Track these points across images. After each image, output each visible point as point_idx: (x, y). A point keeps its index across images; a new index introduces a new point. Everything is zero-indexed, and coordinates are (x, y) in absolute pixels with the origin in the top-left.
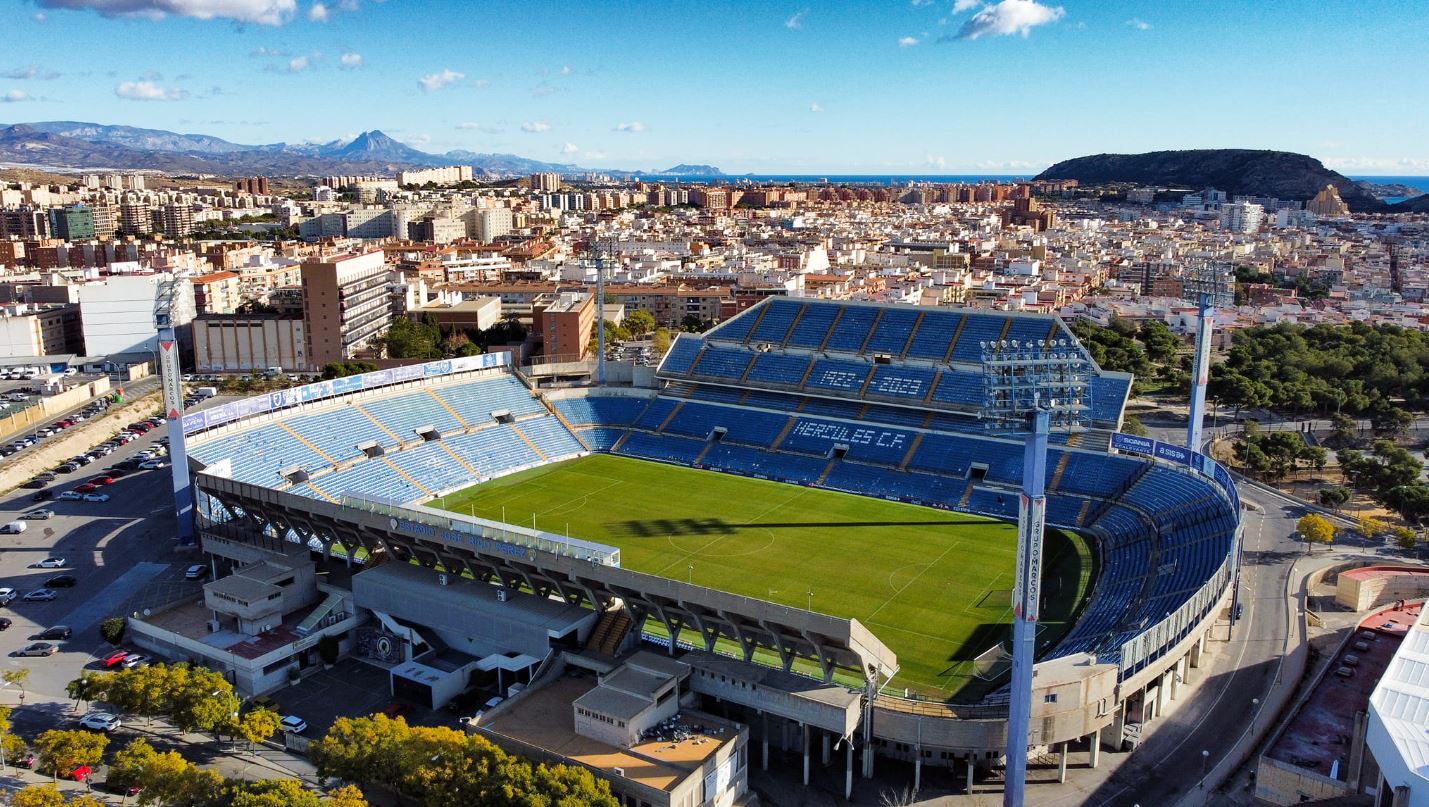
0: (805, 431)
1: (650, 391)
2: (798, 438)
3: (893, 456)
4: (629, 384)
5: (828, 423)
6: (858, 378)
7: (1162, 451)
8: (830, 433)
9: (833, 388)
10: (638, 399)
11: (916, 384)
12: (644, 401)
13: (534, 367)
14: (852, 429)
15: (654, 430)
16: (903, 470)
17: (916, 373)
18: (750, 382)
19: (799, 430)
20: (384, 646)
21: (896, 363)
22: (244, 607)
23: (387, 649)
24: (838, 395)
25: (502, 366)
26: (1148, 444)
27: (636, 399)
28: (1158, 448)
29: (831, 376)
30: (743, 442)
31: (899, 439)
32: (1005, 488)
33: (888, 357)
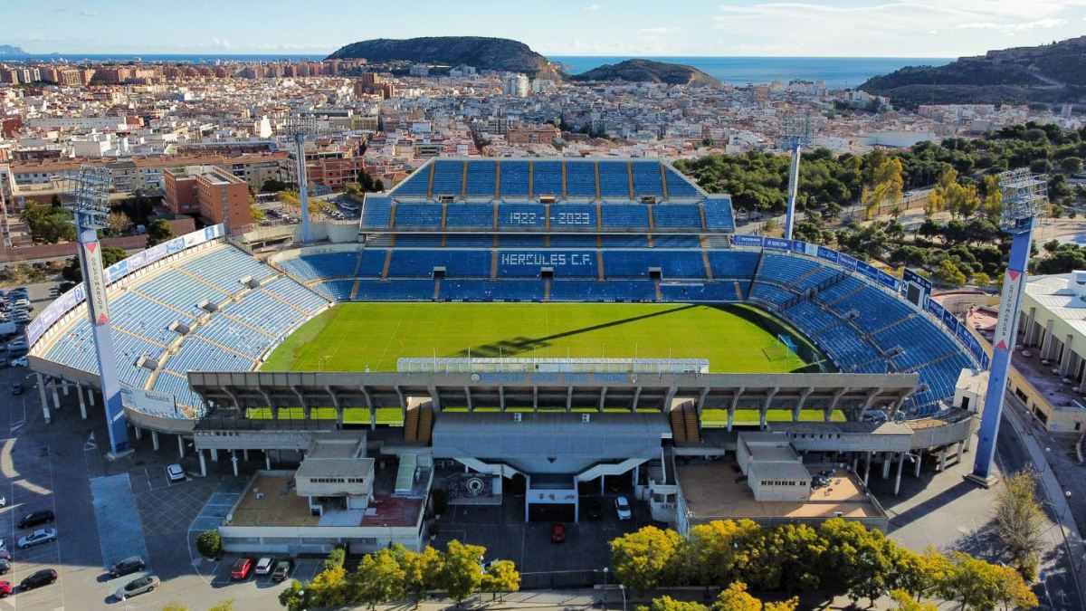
0: (511, 261)
1: (357, 245)
2: (507, 267)
3: (589, 270)
4: (326, 240)
5: (526, 253)
6: (538, 215)
7: (769, 243)
8: (532, 260)
9: (521, 225)
10: (347, 253)
11: (586, 216)
12: (353, 254)
13: (245, 235)
14: (547, 255)
15: (380, 276)
16: (601, 279)
17: (581, 208)
18: (451, 227)
19: (506, 262)
20: (475, 486)
21: (563, 202)
22: (360, 484)
23: (479, 487)
24: (528, 231)
25: (218, 238)
26: (759, 240)
27: (345, 254)
28: (766, 242)
29: (516, 216)
30: (463, 276)
31: (586, 257)
32: (681, 282)
33: (553, 198)
